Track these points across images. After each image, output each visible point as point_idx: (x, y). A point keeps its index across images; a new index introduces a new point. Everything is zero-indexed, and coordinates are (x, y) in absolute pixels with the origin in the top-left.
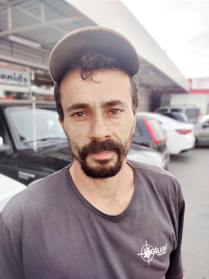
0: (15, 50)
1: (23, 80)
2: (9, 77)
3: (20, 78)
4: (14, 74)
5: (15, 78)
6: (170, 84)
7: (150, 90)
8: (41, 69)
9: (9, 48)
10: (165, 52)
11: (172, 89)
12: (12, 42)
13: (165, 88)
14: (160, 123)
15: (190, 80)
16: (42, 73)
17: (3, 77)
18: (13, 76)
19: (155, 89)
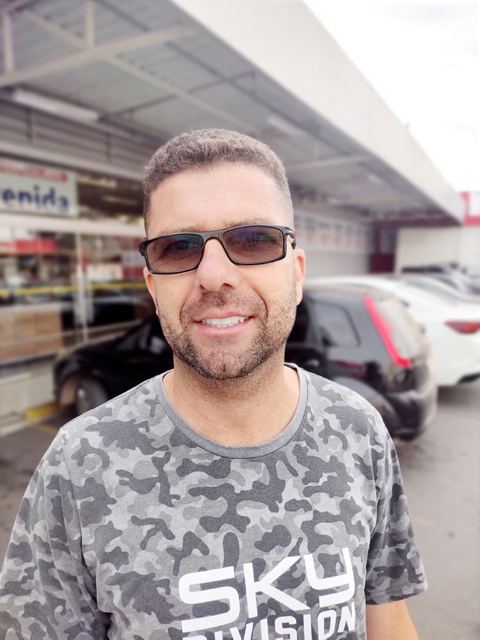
0: (36, 129)
1: (58, 203)
2: (23, 196)
3: (51, 197)
4: (37, 188)
5: (37, 199)
6: (417, 205)
7: (369, 219)
8: (109, 177)
9: (21, 125)
10: (407, 127)
11: (423, 216)
12: (28, 110)
13: (405, 213)
14: (406, 304)
15: (466, 196)
16: (112, 184)
17: (7, 195)
18: (32, 192)
19: (381, 217)
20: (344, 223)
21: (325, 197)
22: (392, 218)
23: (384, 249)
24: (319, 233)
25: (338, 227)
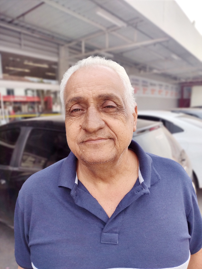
7: (177, 82)
19: (183, 80)
20: (164, 84)
21: (151, 69)
22: (189, 81)
23: (185, 96)
24: (150, 88)
25: (161, 85)
